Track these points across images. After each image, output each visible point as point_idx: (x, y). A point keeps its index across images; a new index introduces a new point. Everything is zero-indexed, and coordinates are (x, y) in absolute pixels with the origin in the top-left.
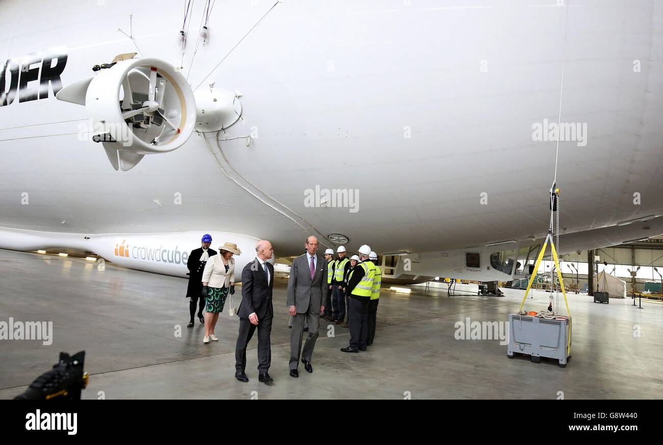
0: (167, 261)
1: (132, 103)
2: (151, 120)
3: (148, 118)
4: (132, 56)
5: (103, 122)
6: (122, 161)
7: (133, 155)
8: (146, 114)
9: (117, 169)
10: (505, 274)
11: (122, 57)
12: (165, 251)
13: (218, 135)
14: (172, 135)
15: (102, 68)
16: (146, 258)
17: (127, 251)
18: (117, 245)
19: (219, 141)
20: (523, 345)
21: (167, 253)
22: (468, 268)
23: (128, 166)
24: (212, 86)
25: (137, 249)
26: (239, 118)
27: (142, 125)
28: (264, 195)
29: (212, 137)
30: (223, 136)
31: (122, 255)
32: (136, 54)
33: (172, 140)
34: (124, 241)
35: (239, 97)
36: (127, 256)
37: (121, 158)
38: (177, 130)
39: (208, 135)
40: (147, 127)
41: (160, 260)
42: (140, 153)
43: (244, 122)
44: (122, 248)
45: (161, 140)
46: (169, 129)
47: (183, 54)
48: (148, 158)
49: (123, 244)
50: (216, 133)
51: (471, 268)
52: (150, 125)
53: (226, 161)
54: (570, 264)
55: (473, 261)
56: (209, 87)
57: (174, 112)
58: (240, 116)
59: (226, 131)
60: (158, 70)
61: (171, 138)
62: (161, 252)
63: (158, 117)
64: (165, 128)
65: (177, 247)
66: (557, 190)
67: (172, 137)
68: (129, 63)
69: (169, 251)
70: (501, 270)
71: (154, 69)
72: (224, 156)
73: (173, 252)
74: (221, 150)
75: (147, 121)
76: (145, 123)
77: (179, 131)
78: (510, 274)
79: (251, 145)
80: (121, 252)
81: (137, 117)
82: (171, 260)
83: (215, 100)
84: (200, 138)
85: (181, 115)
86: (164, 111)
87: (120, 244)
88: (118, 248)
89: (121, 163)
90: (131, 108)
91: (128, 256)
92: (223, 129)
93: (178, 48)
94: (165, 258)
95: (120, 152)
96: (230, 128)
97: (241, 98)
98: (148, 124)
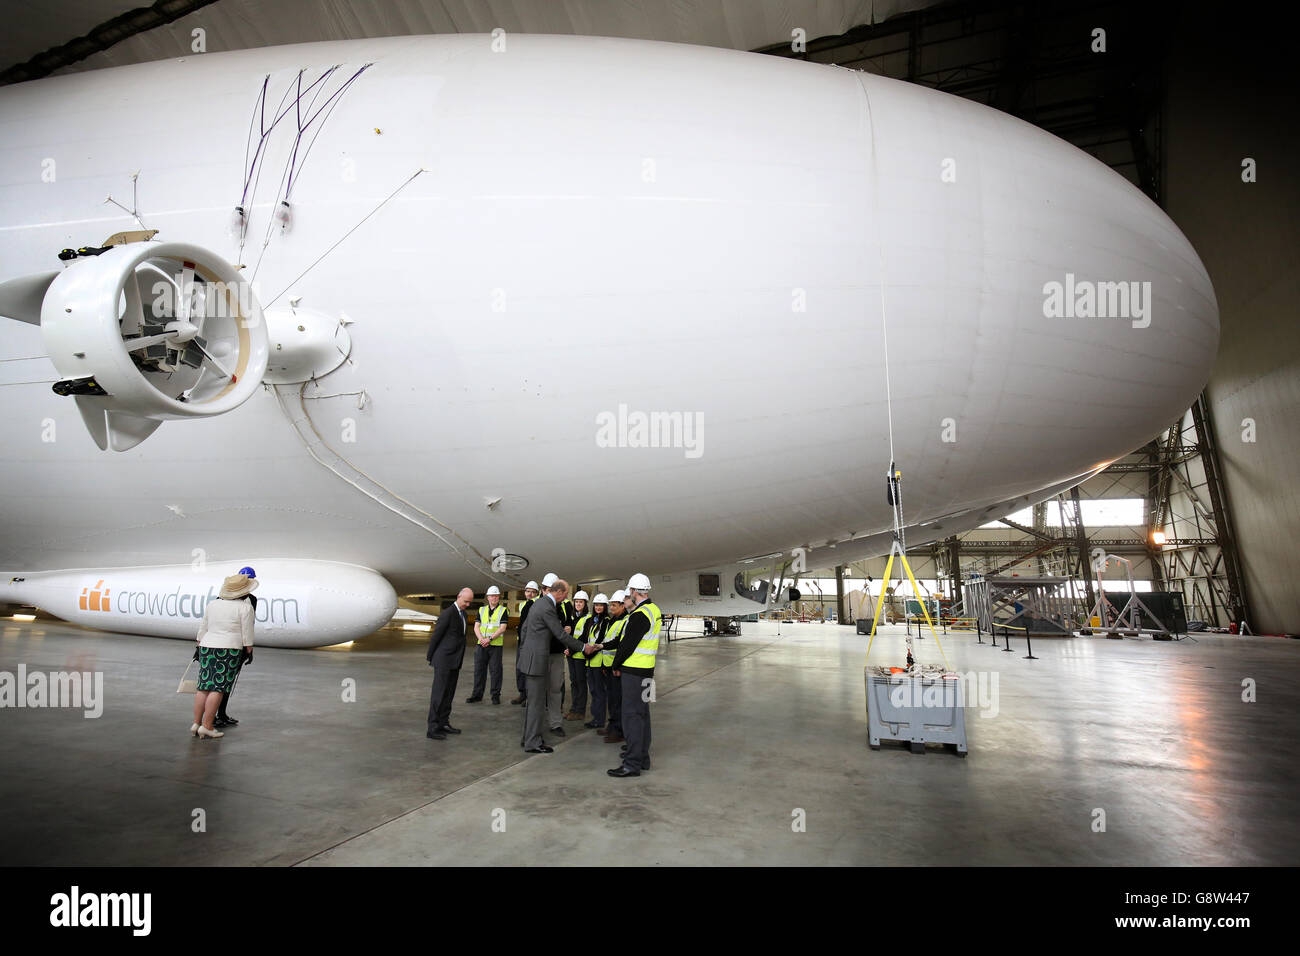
0: (192, 615)
1: (143, 323)
2: (181, 357)
3: (174, 354)
4: (147, 236)
5: (81, 356)
6: (114, 433)
7: (137, 422)
8: (169, 346)
9: (103, 447)
10: (756, 603)
11: (124, 238)
12: (187, 597)
13: (303, 390)
14: (220, 386)
15: (81, 254)
16: (148, 611)
17: (106, 602)
18: (85, 590)
19: (306, 402)
20: (896, 726)
21: (191, 601)
22: (702, 597)
23: (127, 441)
24: (295, 304)
25: (127, 596)
26: (345, 361)
27: (162, 365)
28: (386, 494)
29: (291, 394)
30: (313, 391)
31: (95, 607)
32: (157, 232)
33: (221, 395)
34: (101, 582)
35: (347, 324)
36: (106, 608)
37: (112, 426)
38: (230, 376)
39: (284, 390)
40: (170, 370)
41: (176, 614)
42: (156, 417)
43: (354, 367)
44: (95, 596)
45: (197, 395)
46: (212, 375)
47: (242, 247)
48: (169, 427)
49: (97, 587)
50: (299, 387)
51: (706, 597)
52: (178, 367)
53: (318, 435)
54: (810, 581)
55: (709, 587)
56: (290, 307)
57: (224, 346)
58: (347, 358)
59: (319, 382)
60: (198, 267)
61: (217, 391)
62: (179, 601)
63: (194, 351)
64: (205, 375)
65: (212, 588)
66: (898, 474)
67: (221, 389)
68: (139, 248)
69: (194, 597)
70: (751, 598)
71: (189, 265)
72: (312, 426)
73: (203, 597)
74: (307, 415)
75: (173, 358)
76: (167, 362)
77: (234, 379)
78: (763, 602)
79: (366, 407)
80: (94, 601)
81: (151, 349)
82: (198, 612)
83: (302, 329)
84: (271, 394)
85: (237, 351)
86: (206, 342)
87: (92, 588)
88: (88, 595)
89: (111, 437)
90: (141, 332)
91: (108, 610)
92: (313, 379)
93: (231, 235)
94: (187, 608)
95: (110, 415)
96: (327, 378)
97: (350, 327)
98: (175, 364)
